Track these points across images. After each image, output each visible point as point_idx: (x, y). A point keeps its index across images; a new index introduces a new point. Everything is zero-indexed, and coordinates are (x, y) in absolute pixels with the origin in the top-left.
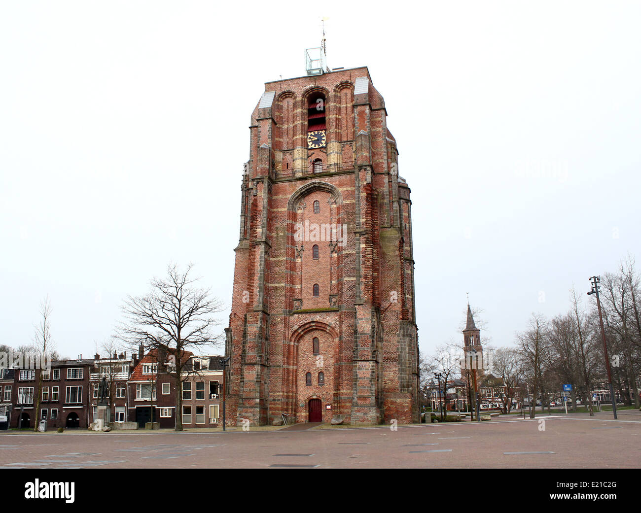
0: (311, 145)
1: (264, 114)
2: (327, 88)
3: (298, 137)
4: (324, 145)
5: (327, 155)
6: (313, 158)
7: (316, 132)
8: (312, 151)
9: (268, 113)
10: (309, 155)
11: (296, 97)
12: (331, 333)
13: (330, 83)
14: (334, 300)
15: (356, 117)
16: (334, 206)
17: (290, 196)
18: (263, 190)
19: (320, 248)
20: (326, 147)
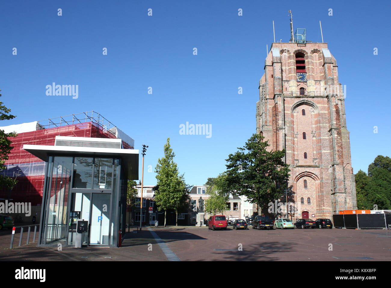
0: (299, 80)
1: (277, 60)
2: (307, 51)
3: (292, 75)
5: (308, 86)
6: (300, 87)
7: (301, 74)
8: (300, 83)
9: (279, 60)
10: (298, 85)
11: (290, 53)
12: (314, 178)
13: (308, 49)
14: (315, 161)
15: (327, 69)
16: (313, 113)
17: (291, 106)
18: (281, 101)
19: (306, 134)
20: (306, 82)
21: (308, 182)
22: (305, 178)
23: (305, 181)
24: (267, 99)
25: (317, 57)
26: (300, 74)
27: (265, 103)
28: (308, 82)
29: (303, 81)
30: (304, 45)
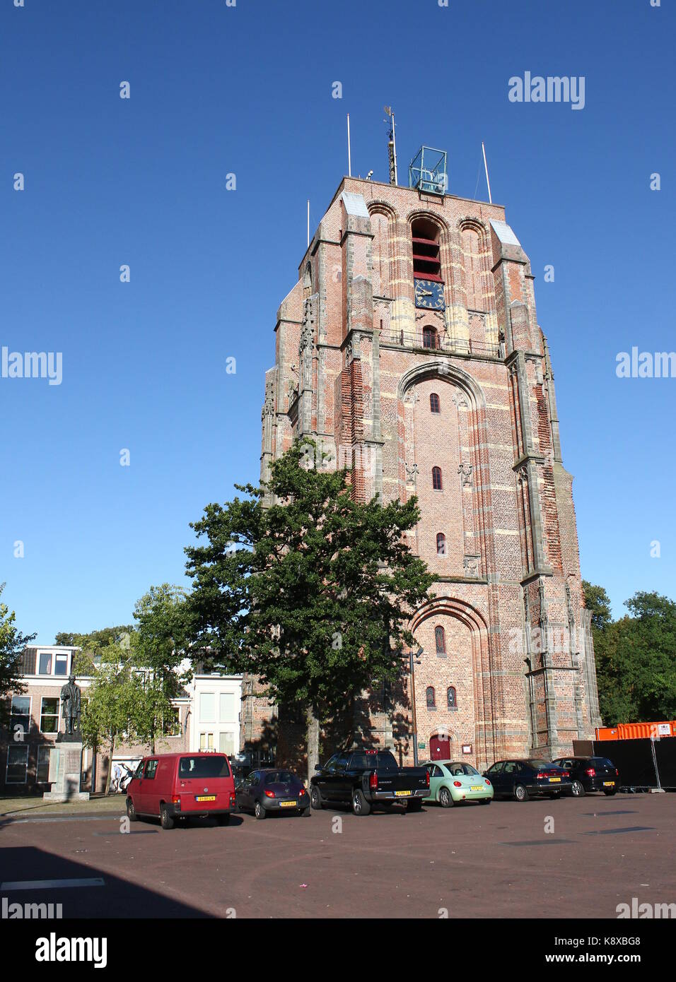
0: (422, 301)
1: (358, 227)
2: (446, 219)
3: (403, 281)
4: (442, 307)
5: (446, 325)
6: (423, 323)
7: (429, 283)
8: (422, 312)
9: (365, 227)
10: (418, 316)
11: (397, 217)
12: (470, 620)
13: (451, 213)
14: (471, 564)
15: (507, 277)
16: (463, 409)
17: (401, 375)
18: (371, 354)
19: (444, 473)
20: (444, 311)
21: (449, 632)
22: (440, 620)
23: (439, 630)
24: (322, 346)
25: (475, 243)
26: (426, 284)
27: (315, 360)
28: (447, 310)
29: (433, 305)
30: (438, 200)
